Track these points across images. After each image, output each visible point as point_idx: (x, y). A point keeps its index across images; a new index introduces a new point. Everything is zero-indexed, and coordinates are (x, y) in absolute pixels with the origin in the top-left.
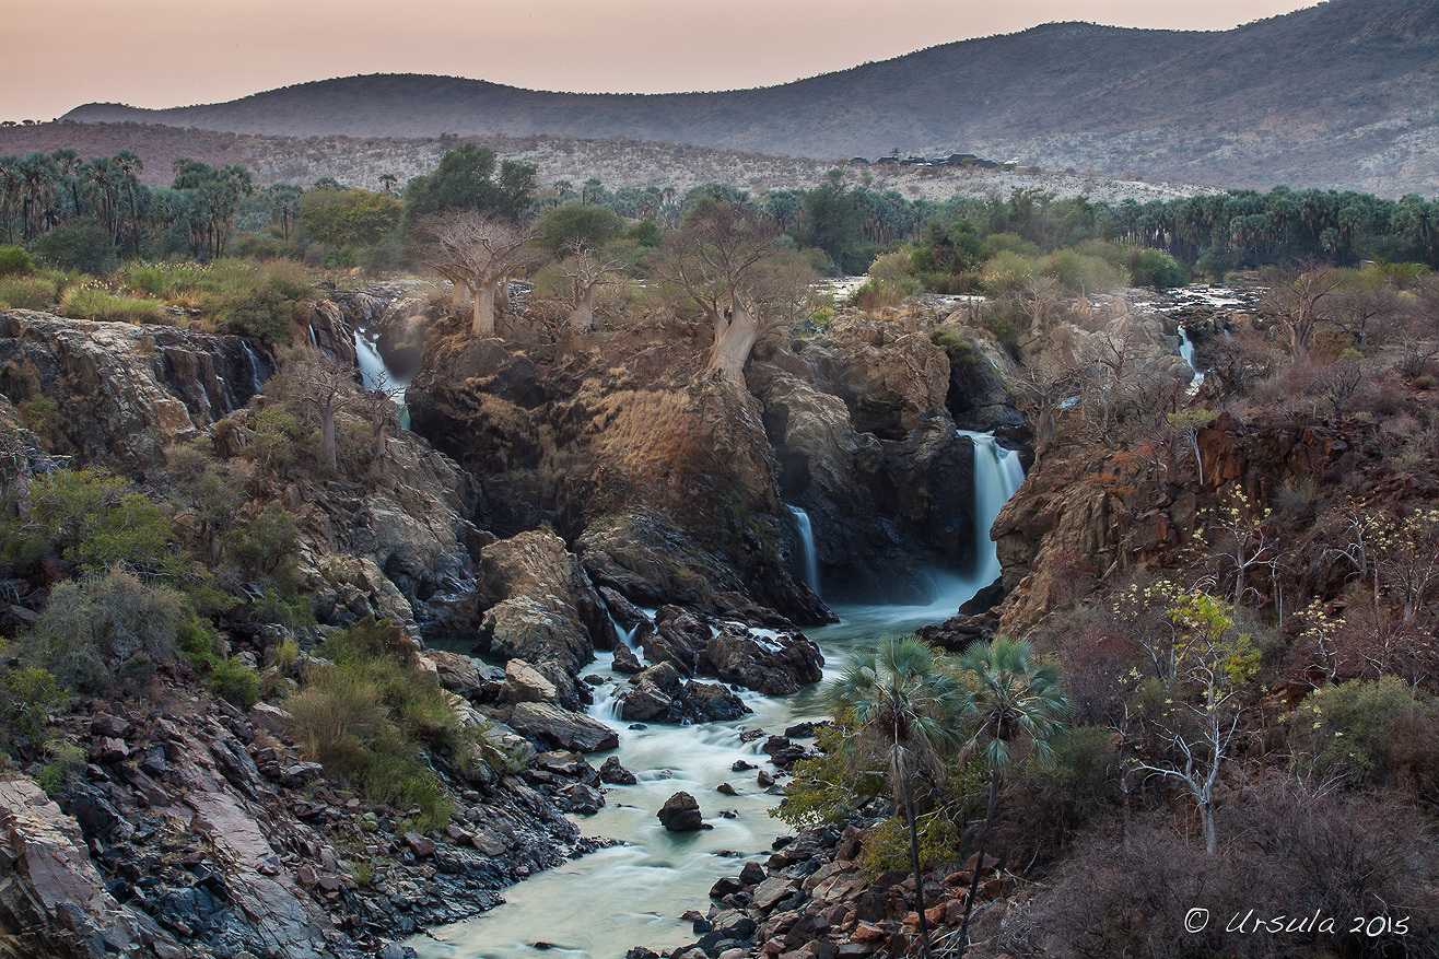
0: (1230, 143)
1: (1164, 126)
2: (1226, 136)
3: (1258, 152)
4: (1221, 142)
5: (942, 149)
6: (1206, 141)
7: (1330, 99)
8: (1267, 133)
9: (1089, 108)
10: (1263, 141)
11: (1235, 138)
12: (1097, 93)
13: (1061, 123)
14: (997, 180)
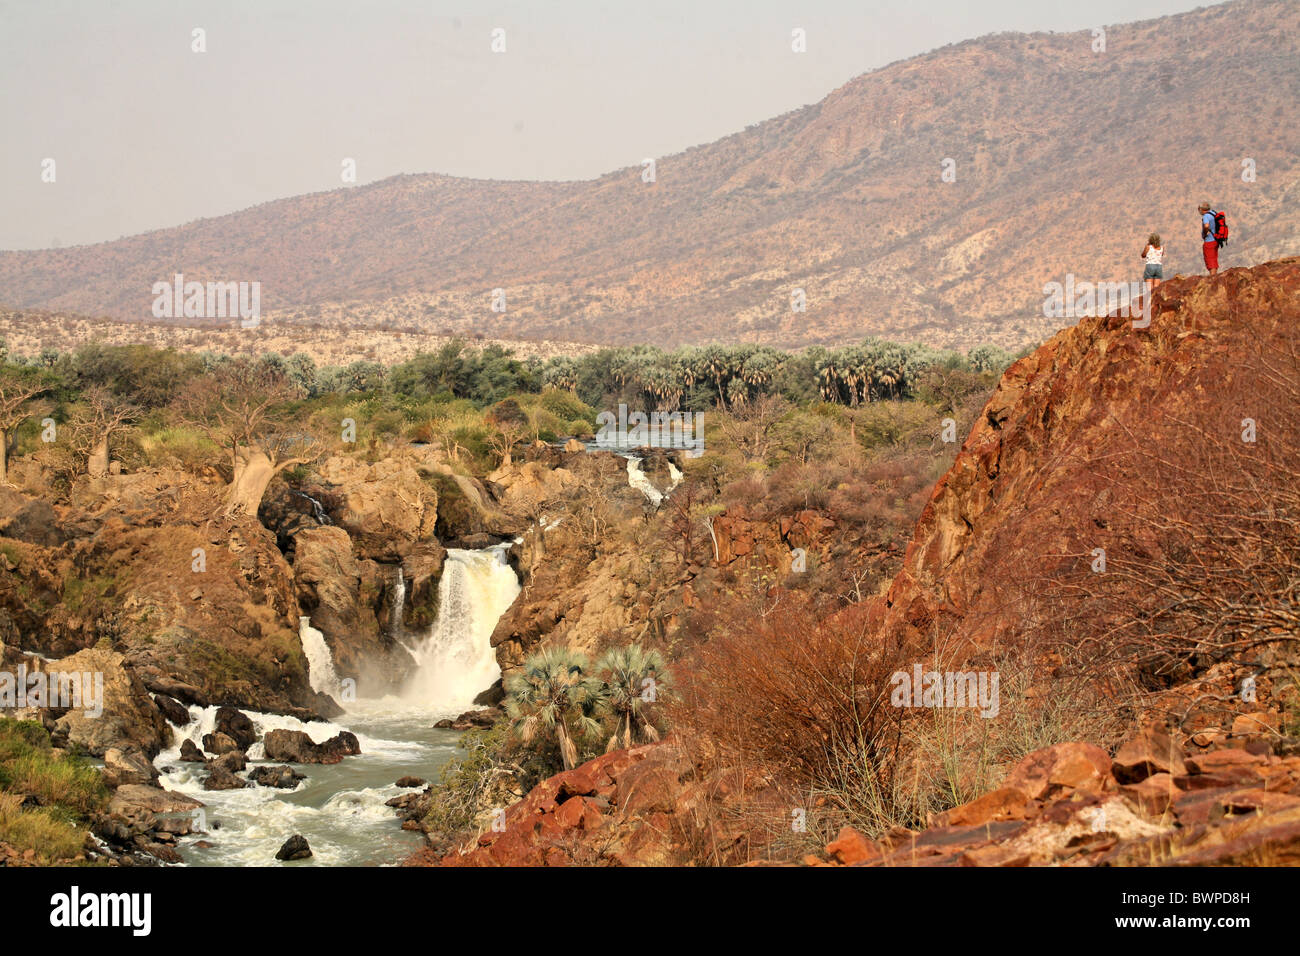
0: (598, 299)
1: (528, 283)
2: (594, 292)
3: (630, 309)
4: (590, 298)
5: (291, 312)
6: (574, 299)
7: (703, 251)
8: (637, 287)
9: (447, 265)
10: (634, 297)
11: (604, 294)
12: (454, 250)
13: (419, 282)
14: (374, 342)
